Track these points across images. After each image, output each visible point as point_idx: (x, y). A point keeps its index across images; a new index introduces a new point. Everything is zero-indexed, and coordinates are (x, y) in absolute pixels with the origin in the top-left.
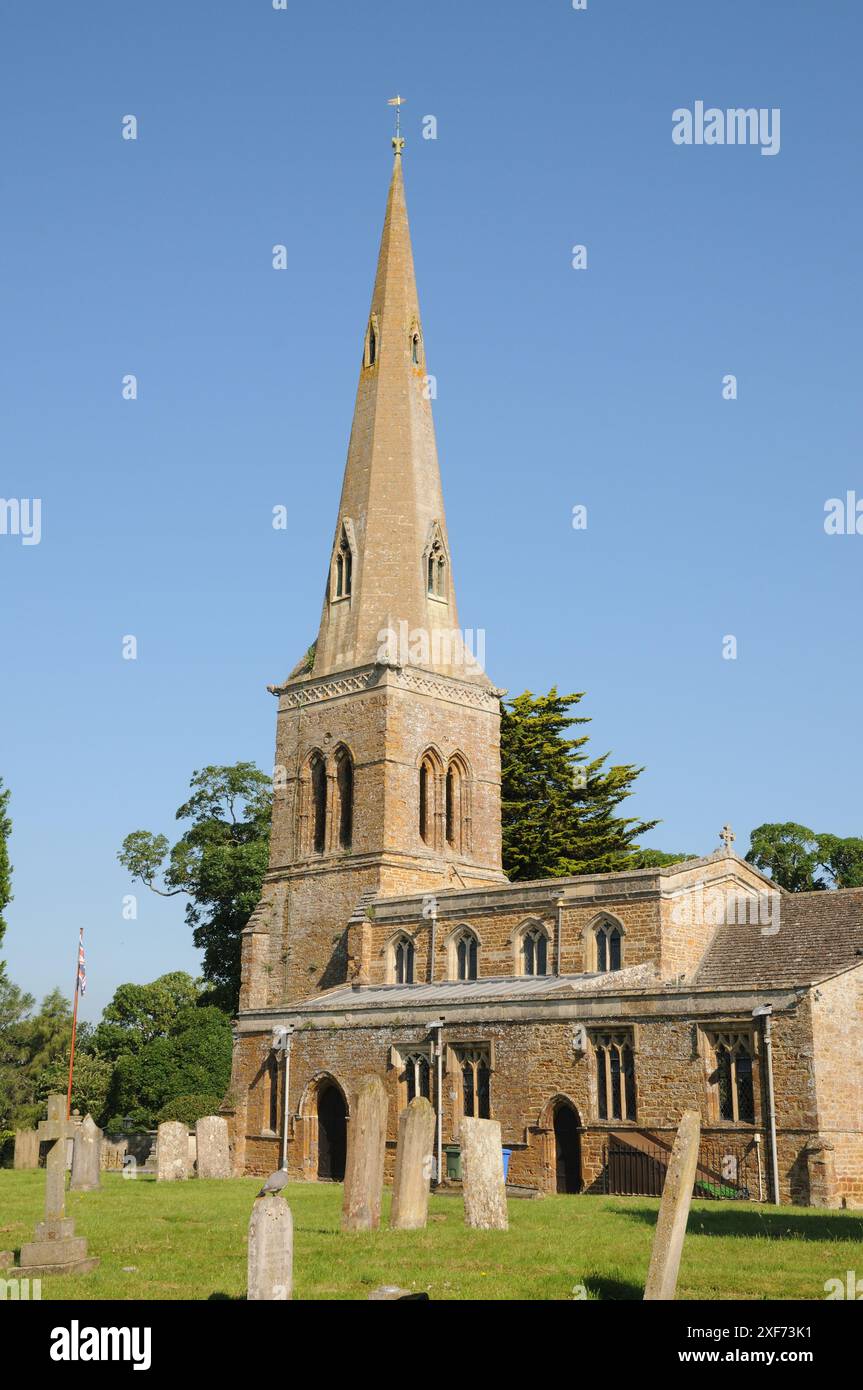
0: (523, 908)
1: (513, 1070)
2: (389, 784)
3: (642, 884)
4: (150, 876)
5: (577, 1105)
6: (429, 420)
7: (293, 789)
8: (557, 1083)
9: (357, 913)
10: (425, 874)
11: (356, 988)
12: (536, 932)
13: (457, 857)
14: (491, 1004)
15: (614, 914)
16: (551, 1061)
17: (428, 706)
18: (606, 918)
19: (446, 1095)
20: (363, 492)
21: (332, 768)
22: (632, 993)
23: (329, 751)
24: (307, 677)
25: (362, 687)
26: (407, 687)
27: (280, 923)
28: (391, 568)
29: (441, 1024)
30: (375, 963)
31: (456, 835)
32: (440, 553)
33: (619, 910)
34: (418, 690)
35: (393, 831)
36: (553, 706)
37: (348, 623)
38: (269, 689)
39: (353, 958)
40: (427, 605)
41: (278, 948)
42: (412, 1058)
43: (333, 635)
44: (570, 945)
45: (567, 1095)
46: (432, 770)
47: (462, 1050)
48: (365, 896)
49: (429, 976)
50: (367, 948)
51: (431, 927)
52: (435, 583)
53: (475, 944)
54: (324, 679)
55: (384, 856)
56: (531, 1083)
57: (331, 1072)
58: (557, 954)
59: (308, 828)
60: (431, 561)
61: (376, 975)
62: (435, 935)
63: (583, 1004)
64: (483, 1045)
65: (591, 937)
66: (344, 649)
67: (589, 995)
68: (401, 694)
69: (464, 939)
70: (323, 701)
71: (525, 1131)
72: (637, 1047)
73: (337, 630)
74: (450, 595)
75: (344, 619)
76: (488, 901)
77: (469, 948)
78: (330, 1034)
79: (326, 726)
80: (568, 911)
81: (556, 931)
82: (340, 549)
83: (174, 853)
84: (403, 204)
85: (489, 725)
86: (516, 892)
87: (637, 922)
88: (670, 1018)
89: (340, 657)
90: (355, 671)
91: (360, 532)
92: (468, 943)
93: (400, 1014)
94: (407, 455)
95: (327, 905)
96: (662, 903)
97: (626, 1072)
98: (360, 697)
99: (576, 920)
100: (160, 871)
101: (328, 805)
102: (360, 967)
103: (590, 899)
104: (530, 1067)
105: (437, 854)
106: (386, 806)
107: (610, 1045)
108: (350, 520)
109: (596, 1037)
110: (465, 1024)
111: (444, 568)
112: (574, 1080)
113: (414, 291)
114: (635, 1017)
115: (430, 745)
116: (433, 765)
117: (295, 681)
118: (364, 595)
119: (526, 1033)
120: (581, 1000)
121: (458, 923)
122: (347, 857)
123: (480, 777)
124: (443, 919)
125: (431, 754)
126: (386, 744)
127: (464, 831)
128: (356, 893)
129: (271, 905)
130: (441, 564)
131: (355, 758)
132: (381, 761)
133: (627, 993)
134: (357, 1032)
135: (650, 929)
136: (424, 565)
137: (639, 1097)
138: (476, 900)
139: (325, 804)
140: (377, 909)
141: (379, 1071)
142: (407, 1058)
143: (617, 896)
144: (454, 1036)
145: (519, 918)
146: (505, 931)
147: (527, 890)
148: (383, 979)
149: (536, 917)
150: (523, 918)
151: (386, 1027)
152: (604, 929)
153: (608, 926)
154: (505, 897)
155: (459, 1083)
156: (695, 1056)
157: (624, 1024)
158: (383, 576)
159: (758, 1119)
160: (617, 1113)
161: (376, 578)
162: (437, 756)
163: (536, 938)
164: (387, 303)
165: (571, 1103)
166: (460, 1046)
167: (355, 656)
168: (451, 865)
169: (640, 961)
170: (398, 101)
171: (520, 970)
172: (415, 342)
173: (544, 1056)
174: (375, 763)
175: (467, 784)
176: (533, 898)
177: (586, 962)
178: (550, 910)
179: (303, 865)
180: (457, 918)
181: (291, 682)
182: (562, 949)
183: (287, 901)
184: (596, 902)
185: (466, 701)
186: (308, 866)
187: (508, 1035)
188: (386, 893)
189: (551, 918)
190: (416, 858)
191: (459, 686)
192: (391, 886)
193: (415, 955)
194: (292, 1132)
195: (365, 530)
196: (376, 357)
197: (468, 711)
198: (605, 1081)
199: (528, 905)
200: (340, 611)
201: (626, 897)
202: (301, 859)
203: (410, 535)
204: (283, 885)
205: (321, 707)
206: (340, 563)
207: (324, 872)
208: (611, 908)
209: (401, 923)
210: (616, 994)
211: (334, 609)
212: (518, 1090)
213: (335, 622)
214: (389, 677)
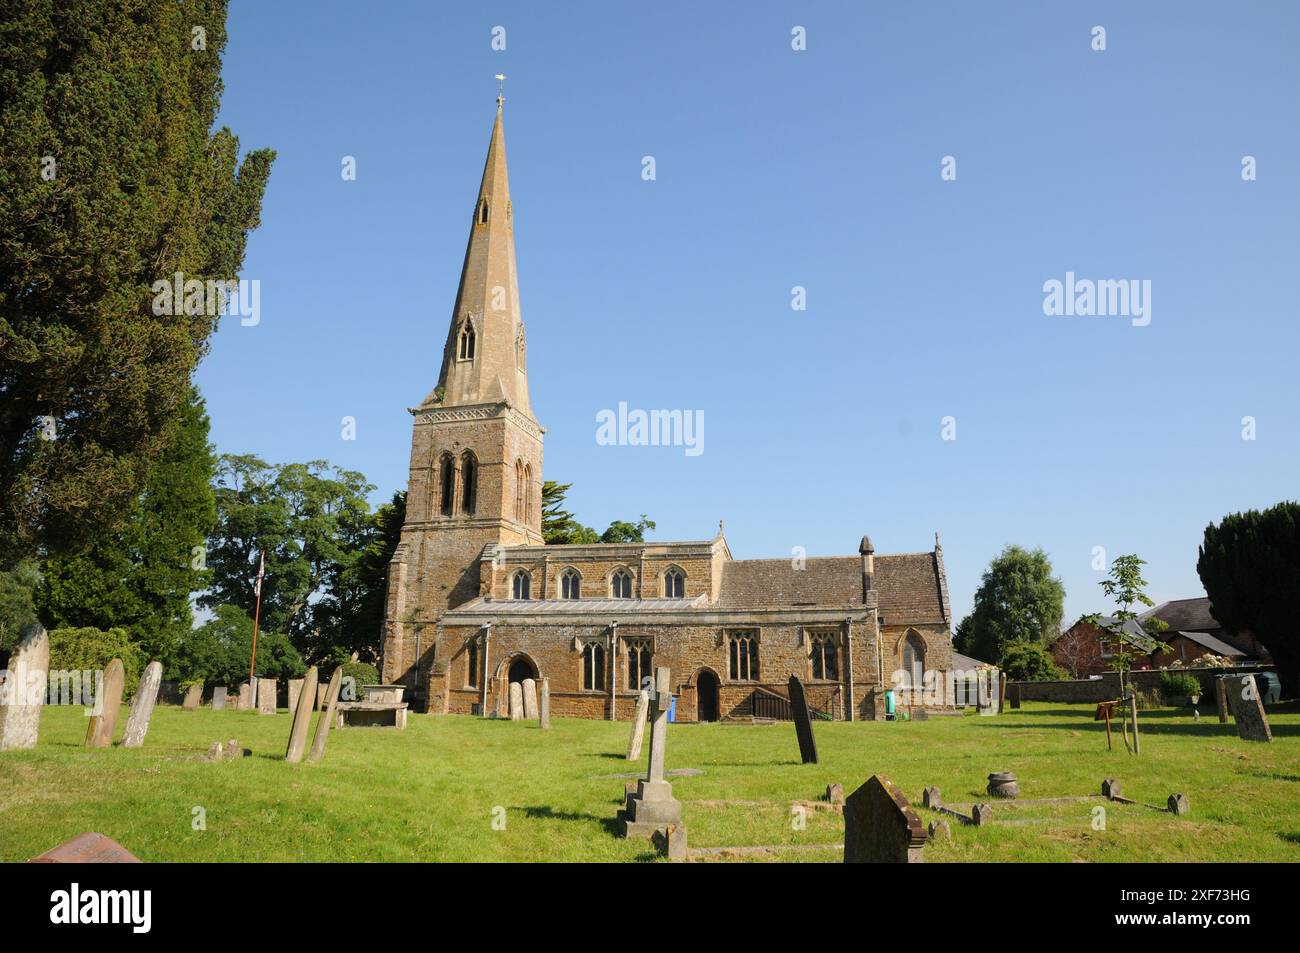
0: (615, 559)
1: (670, 652)
2: (505, 478)
3: (699, 549)
5: (716, 672)
7: (424, 474)
8: (702, 660)
9: (486, 555)
10: (516, 534)
11: (487, 601)
12: (622, 573)
14: (654, 614)
15: (679, 566)
16: (698, 648)
18: (673, 569)
21: (459, 464)
23: (458, 453)
24: (438, 405)
25: (484, 417)
26: (512, 420)
27: (417, 557)
28: (498, 347)
29: (614, 625)
30: (500, 587)
33: (683, 563)
34: (516, 423)
35: (505, 506)
37: (471, 375)
38: (409, 410)
39: (484, 582)
40: (517, 373)
41: (416, 573)
42: (590, 645)
43: (459, 382)
44: (648, 581)
45: (710, 667)
47: (629, 641)
48: (488, 545)
49: (543, 596)
50: (494, 577)
51: (545, 567)
53: (577, 578)
54: (453, 408)
55: (500, 522)
56: (683, 660)
57: (523, 652)
58: (639, 587)
59: (437, 499)
61: (501, 593)
62: (546, 572)
63: (723, 615)
64: (647, 638)
65: (662, 578)
66: (469, 391)
68: (510, 424)
69: (568, 575)
70: (452, 422)
71: (678, 688)
72: (761, 640)
73: (462, 379)
75: (467, 373)
76: (588, 553)
77: (572, 580)
78: (523, 629)
79: (454, 438)
80: (648, 562)
81: (639, 573)
82: (465, 330)
86: (610, 549)
87: (696, 570)
88: (784, 624)
89: (465, 396)
90: (480, 406)
91: (479, 323)
92: (572, 577)
93: (581, 618)
95: (456, 548)
98: (484, 422)
99: (653, 568)
102: (490, 588)
103: (664, 556)
104: (682, 651)
105: (518, 523)
106: (503, 491)
107: (740, 639)
109: (731, 635)
110: (634, 625)
112: (714, 659)
114: (762, 624)
115: (519, 457)
117: (428, 407)
118: (483, 361)
119: (680, 631)
121: (566, 565)
122: (471, 521)
123: (535, 480)
124: (554, 562)
126: (504, 453)
128: (480, 543)
129: (408, 546)
131: (478, 459)
132: (500, 463)
134: (546, 628)
135: (704, 575)
137: (760, 667)
138: (579, 552)
141: (565, 652)
142: (586, 645)
143: (682, 555)
144: (627, 633)
145: (611, 564)
146: (600, 572)
147: (619, 548)
148: (506, 596)
149: (623, 564)
150: (614, 565)
151: (570, 626)
152: (672, 574)
153: (675, 572)
154: (601, 552)
155: (627, 659)
156: (801, 644)
157: (753, 627)
158: (493, 351)
159: (841, 678)
160: (744, 676)
161: (490, 351)
163: (623, 577)
164: (495, 189)
165: (712, 671)
166: (629, 638)
167: (478, 397)
169: (697, 594)
171: (610, 595)
173: (693, 645)
174: (495, 464)
175: (531, 482)
176: (622, 553)
177: (659, 592)
178: (635, 561)
179: (434, 522)
180: (565, 562)
181: (424, 408)
182: (643, 584)
183: (422, 544)
184: (668, 558)
186: (440, 523)
187: (667, 632)
188: (505, 544)
189: (636, 566)
190: (514, 525)
192: (504, 540)
193: (530, 584)
194: (490, 688)
195: (482, 321)
196: (490, 220)
197: (533, 438)
198: (736, 659)
199: (618, 557)
201: (688, 556)
202: (432, 519)
204: (419, 534)
205: (450, 425)
207: (454, 528)
208: (678, 562)
209: (521, 563)
211: (459, 366)
212: (673, 664)
213: (460, 374)
214: (506, 412)
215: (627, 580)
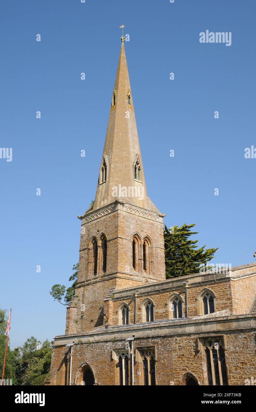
0: (171, 290)
1: (166, 360)
2: (119, 246)
3: (222, 275)
4: (60, 299)
5: (197, 378)
6: (135, 122)
7: (86, 252)
8: (186, 366)
9: (107, 297)
10: (135, 281)
11: (106, 327)
12: (177, 299)
13: (148, 276)
15: (210, 289)
16: (183, 355)
17: (135, 218)
18: (207, 291)
19: (136, 373)
20: (111, 146)
21: (100, 243)
22: (222, 319)
23: (98, 237)
24: (91, 211)
25: (110, 212)
26: (126, 211)
27: (81, 303)
28: (121, 170)
29: (133, 339)
30: (115, 317)
31: (147, 267)
32: (139, 165)
33: (212, 287)
34: (131, 212)
35: (122, 265)
36: (184, 228)
37: (105, 190)
38: (78, 217)
39: (105, 315)
40: (134, 183)
41: (80, 313)
42: (121, 356)
43: (100, 195)
44: (191, 304)
45: (192, 373)
46: (137, 243)
47: (143, 351)
48: (111, 290)
49: (135, 321)
50: (111, 311)
51: (135, 300)
52: (137, 176)
53: (153, 306)
54: (97, 211)
55: (118, 274)
56: (174, 367)
57: (88, 363)
58: (186, 308)
59: (91, 266)
60: (136, 168)
61: (115, 322)
62: (137, 304)
63: (198, 326)
64: (152, 348)
65: (201, 300)
66: (104, 199)
67: (200, 321)
68: (124, 213)
69: (148, 305)
70: (97, 219)
72: (226, 347)
73: (102, 193)
74: (143, 180)
75: (104, 189)
76: (157, 288)
77: (150, 308)
78: (88, 345)
79: (97, 228)
80: (190, 289)
81: (186, 298)
82: (103, 166)
83: (67, 291)
84: (125, 56)
85: (159, 227)
86: (168, 283)
87: (221, 292)
88: (242, 331)
89: (102, 202)
90: (107, 206)
91: (110, 160)
92: (150, 306)
93: (116, 335)
94: (126, 133)
95: (97, 295)
96: (231, 282)
97: (221, 360)
98: (109, 215)
99: (194, 293)
100: (63, 297)
101: (98, 257)
102: (108, 319)
103: (199, 283)
104: (173, 359)
105: (139, 274)
106: (119, 255)
107: (212, 346)
108: (106, 156)
109: (205, 342)
110: (143, 338)
111: (141, 171)
112: (195, 365)
113: (129, 82)
114: (224, 331)
115: (136, 233)
116: (137, 240)
117: (87, 213)
118: (111, 180)
119: (171, 341)
120: (196, 324)
122: (104, 276)
123: (156, 246)
124: (140, 297)
125: (136, 236)
126: (118, 231)
127: (150, 266)
128: (107, 289)
129: (78, 297)
130: (139, 170)
131: (107, 238)
132: (117, 238)
133: (219, 319)
134: (98, 344)
135: (227, 294)
136: (133, 169)
137: (229, 374)
138: (152, 288)
139: (97, 257)
140: (115, 295)
141: (108, 362)
142: (119, 355)
144: (139, 344)
145: (170, 294)
146: (164, 300)
147: (173, 282)
148: (117, 323)
149: (177, 293)
150: (171, 294)
151: (110, 341)
152: (206, 296)
153: (208, 294)
154: (164, 286)
155: (141, 367)
157: (218, 335)
158: (118, 173)
160: (218, 382)
161: (115, 174)
162: (139, 237)
163: (177, 302)
164: (119, 85)
165: (194, 377)
166: (142, 349)
167: (107, 201)
168: (146, 278)
169: (223, 308)
170: (123, 26)
171: (171, 317)
172: (129, 98)
173: (180, 353)
174: (114, 239)
175: (151, 248)
176: (175, 285)
177: (199, 311)
178: (182, 289)
179: (89, 280)
180: (145, 296)
182: (188, 306)
183: (83, 295)
184: (202, 284)
185: (150, 218)
186: (91, 280)
187: (163, 343)
188: (118, 288)
189: (184, 293)
190: (131, 275)
191: (147, 212)
192: (121, 286)
193: (129, 312)
195: (111, 158)
196: (116, 103)
197: (151, 221)
198: (210, 365)
199: (173, 288)
200: (103, 187)
201: (215, 281)
202: (88, 278)
203: (128, 159)
204: (82, 288)
205: (96, 221)
206: (103, 171)
207: (96, 282)
208: (209, 286)
209: (124, 300)
210: (213, 320)
211: (101, 186)
212: (168, 371)
213: (101, 191)
214: (119, 207)
215: (180, 303)
